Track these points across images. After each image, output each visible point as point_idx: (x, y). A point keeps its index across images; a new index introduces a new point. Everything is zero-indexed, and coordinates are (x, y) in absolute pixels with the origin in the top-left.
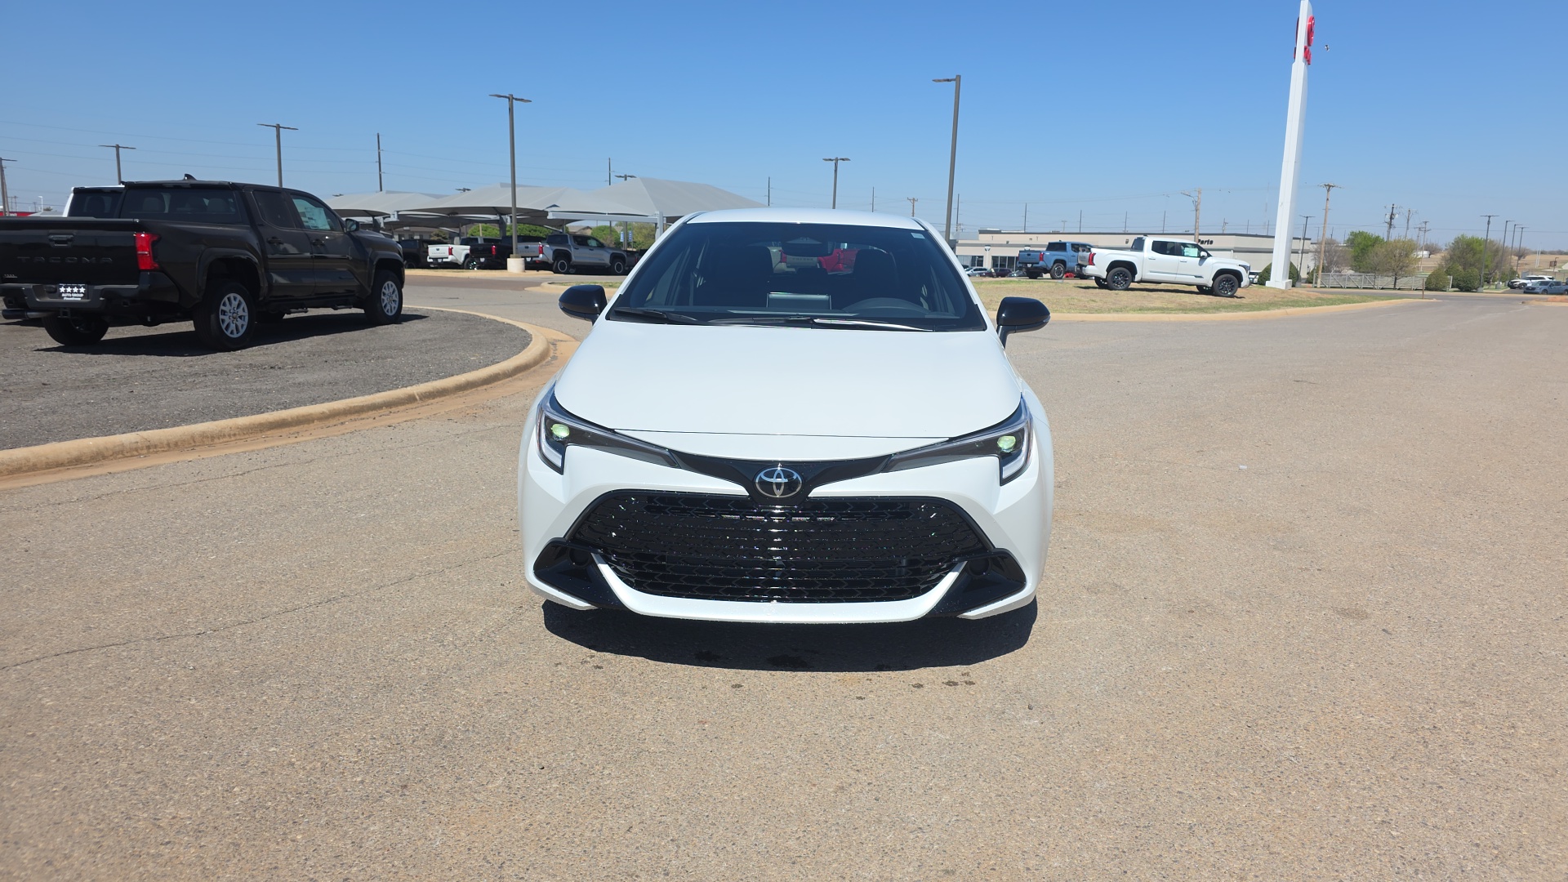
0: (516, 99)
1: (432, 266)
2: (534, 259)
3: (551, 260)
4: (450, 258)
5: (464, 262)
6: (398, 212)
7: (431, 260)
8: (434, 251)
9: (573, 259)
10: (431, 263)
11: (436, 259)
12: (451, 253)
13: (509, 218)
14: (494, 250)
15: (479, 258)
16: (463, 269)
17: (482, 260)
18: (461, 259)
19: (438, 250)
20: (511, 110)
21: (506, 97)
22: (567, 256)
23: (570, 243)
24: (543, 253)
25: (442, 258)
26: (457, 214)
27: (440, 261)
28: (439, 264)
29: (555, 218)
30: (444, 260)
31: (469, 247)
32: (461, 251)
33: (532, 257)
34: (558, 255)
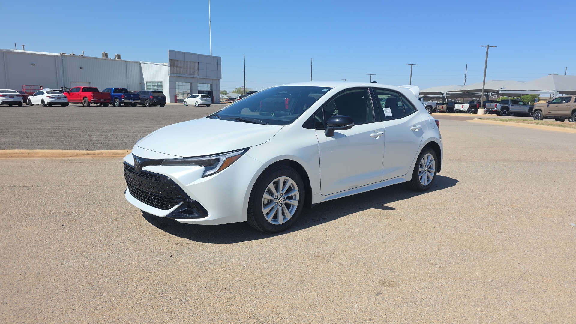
0: (490, 47)
1: (455, 112)
2: (493, 110)
3: (500, 110)
4: (462, 109)
5: (467, 111)
6: (446, 92)
7: (455, 110)
8: (457, 107)
9: (510, 109)
10: (455, 111)
11: (457, 109)
12: (462, 107)
13: (491, 94)
14: (478, 106)
15: (472, 109)
16: (467, 113)
17: (473, 110)
18: (466, 110)
19: (458, 106)
20: (487, 51)
21: (486, 46)
22: (508, 108)
23: (510, 103)
24: (496, 107)
25: (459, 109)
26: (469, 92)
27: (458, 110)
28: (458, 111)
29: (502, 93)
30: (460, 110)
31: (469, 105)
32: (466, 107)
33: (492, 109)
34: (503, 108)
